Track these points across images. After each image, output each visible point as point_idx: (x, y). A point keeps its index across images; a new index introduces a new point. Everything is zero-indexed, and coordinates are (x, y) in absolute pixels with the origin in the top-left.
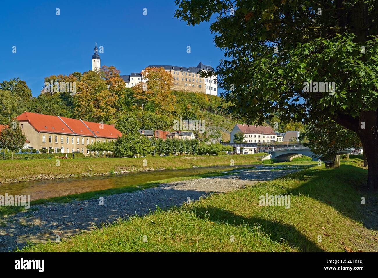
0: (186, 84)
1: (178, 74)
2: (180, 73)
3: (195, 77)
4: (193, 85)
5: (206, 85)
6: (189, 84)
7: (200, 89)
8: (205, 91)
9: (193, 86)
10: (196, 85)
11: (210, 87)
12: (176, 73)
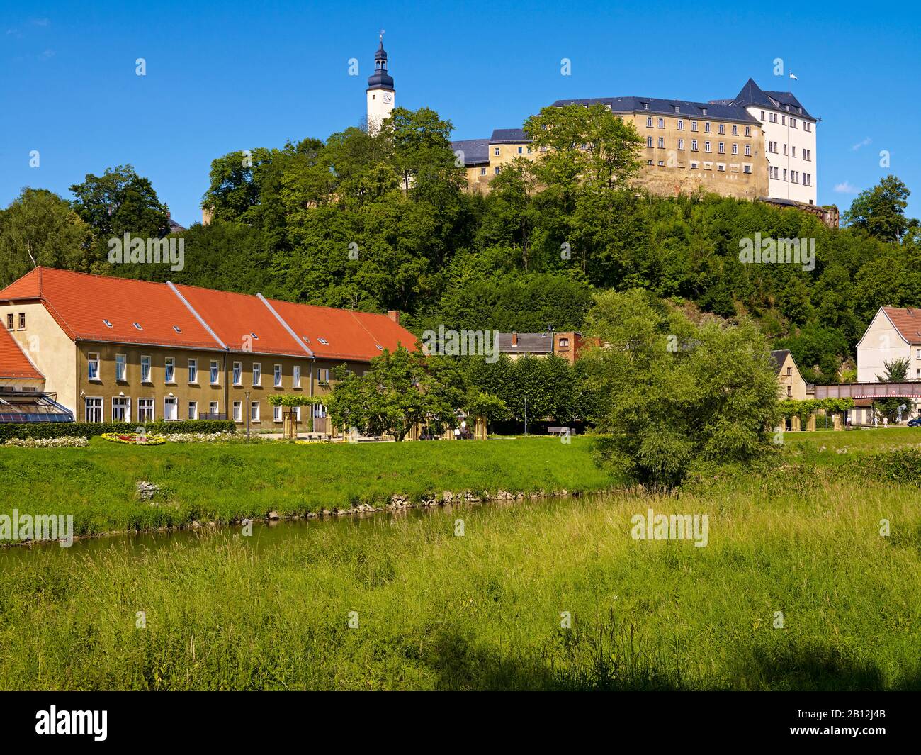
0: (692, 162)
1: (661, 127)
2: (671, 124)
3: (728, 136)
4: (719, 164)
5: (770, 165)
6: (705, 163)
7: (745, 179)
8: (768, 188)
9: (721, 167)
10: (731, 165)
11: (785, 170)
12: (655, 124)
